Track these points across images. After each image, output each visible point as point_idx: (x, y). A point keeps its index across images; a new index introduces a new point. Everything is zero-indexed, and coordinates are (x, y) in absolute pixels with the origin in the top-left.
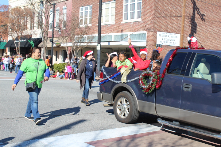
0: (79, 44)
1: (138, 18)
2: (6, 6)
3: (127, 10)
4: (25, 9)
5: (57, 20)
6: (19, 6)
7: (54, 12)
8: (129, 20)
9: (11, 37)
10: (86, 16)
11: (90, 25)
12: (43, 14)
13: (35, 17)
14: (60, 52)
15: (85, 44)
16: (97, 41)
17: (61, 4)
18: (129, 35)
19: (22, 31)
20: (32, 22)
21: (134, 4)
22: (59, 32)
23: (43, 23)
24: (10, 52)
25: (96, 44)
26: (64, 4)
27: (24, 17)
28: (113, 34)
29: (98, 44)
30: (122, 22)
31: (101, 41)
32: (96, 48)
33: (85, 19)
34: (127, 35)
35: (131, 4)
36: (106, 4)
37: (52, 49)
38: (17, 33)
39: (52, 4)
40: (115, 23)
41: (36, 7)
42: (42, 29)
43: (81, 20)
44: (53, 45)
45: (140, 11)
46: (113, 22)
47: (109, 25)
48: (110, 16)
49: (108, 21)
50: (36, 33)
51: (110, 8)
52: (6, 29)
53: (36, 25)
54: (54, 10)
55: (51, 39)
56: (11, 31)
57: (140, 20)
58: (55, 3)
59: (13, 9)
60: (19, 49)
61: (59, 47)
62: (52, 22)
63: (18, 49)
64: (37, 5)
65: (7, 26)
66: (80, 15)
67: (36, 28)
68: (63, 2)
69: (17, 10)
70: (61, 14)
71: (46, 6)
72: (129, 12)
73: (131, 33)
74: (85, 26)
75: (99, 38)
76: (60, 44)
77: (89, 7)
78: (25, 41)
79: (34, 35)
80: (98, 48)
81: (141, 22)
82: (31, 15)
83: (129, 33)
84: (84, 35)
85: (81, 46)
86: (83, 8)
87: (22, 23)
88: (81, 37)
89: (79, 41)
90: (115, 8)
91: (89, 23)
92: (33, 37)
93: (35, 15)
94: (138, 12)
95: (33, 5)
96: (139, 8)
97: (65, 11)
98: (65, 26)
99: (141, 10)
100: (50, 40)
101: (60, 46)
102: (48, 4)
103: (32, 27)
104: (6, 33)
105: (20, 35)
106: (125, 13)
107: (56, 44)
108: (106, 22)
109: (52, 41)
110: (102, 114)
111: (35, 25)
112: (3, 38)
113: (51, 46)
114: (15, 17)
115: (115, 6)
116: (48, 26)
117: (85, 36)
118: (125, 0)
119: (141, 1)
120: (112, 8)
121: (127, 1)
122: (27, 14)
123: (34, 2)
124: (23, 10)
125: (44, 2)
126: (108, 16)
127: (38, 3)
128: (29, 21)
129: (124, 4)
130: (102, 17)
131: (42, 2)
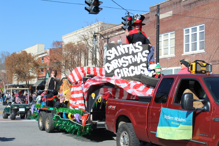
1: (200, 49)
2: (59, 42)
3: (188, 41)
4: (78, 44)
6: (73, 41)
8: (191, 52)
9: (64, 74)
13: (89, 53)
17: (116, 38)
20: (86, 58)
21: (196, 34)
23: (97, 59)
26: (119, 38)
27: (78, 53)
28: (173, 68)
30: (182, 55)
35: (192, 34)
36: (164, 35)
39: (106, 38)
40: (175, 56)
41: (89, 42)
45: (203, 41)
46: (173, 55)
47: (168, 58)
48: (169, 48)
49: (167, 54)
51: (169, 40)
52: (59, 66)
53: (90, 61)
56: (64, 68)
57: (203, 51)
58: (109, 36)
59: (66, 45)
64: (91, 40)
65: (60, 63)
67: (90, 65)
68: (118, 35)
69: (70, 46)
71: (100, 40)
72: (190, 43)
81: (205, 53)
82: (84, 51)
87: (75, 59)
90: (174, 39)
93: (89, 50)
94: (200, 42)
95: (86, 40)
96: (201, 38)
99: (204, 40)
102: (102, 38)
103: (86, 64)
104: (59, 71)
106: (186, 45)
108: (165, 54)
111: (89, 61)
114: (68, 54)
115: (174, 37)
116: (103, 62)
118: (185, 30)
119: (204, 31)
120: (171, 39)
121: (188, 31)
122: (81, 49)
123: (87, 37)
124: (76, 46)
125: (98, 37)
126: (167, 48)
127: (92, 38)
128: (83, 57)
129: (185, 35)
130: (160, 50)
131: (95, 36)
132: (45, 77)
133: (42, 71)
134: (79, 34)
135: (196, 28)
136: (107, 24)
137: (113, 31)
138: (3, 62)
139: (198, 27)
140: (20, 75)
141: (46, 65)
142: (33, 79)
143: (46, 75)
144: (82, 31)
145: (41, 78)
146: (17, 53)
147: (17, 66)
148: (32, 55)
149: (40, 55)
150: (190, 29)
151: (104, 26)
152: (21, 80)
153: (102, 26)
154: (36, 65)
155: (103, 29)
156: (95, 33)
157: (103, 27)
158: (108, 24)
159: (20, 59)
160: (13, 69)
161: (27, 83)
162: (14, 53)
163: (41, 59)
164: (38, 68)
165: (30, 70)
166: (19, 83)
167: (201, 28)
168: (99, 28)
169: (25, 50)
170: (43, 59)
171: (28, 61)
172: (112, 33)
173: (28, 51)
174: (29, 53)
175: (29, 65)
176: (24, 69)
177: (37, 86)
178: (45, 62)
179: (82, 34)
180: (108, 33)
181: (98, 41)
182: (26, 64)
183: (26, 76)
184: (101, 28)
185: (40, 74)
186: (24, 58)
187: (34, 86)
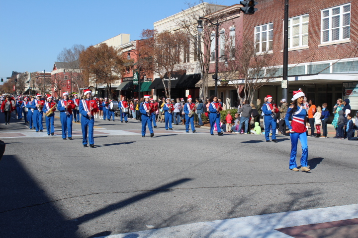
0: (254, 81)
1: (345, 36)
2: (150, 31)
3: (327, 26)
4: (176, 34)
5: (222, 47)
6: (169, 29)
7: (217, 36)
8: (331, 42)
9: (158, 74)
10: (264, 39)
11: (271, 52)
12: (202, 40)
13: (190, 44)
14: (227, 94)
15: (264, 81)
16: (282, 75)
17: (227, 24)
18: (331, 64)
19: (173, 65)
20: (187, 52)
21: (339, 16)
22: (226, 64)
23: (202, 53)
24: (157, 96)
25: (281, 79)
26: (232, 24)
27: (176, 46)
28: (306, 64)
29: (284, 79)
30: (319, 46)
31: (288, 75)
32: (281, 86)
33: (263, 43)
34: (328, 64)
35: (333, 18)
36: (294, 19)
37: (215, 89)
38: (166, 68)
39: (215, 25)
40: (308, 47)
41: (192, 30)
42: (200, 61)
43: (258, 46)
44: (216, 83)
45: (348, 27)
46: (306, 46)
47: (299, 51)
48: (301, 37)
49: (297, 45)
50: (192, 67)
51: (301, 26)
52: (152, 63)
53: (192, 56)
54: (217, 33)
55: (214, 74)
56: (157, 65)
57: (348, 40)
58: (219, 21)
59: (160, 35)
60: (169, 91)
61: (225, 85)
62: (215, 51)
63: (167, 91)
65: (152, 58)
66: (255, 38)
67: (192, 61)
68: (230, 20)
69: (165, 36)
70: (227, 39)
71: (205, 28)
72: (330, 29)
73: (335, 61)
74: (263, 53)
75: (285, 70)
76: (228, 81)
77: (268, 26)
78: (177, 79)
79: (190, 70)
80: (284, 85)
81: (351, 43)
82: (184, 43)
83: (331, 62)
84: (262, 67)
85: (258, 83)
86: (259, 28)
87: (172, 54)
88: (258, 71)
89: (256, 75)
90: (308, 26)
91: (270, 50)
92: (188, 73)
93: (190, 41)
94: (345, 28)
95: (187, 27)
96: (346, 22)
97: (232, 34)
98: (233, 56)
99: (349, 25)
100: (213, 76)
101: (227, 84)
102: (209, 24)
103: (187, 59)
104: (151, 70)
105: (170, 70)
106: (324, 32)
107: (221, 81)
108: (294, 46)
109: (215, 78)
110: (297, 185)
111: (190, 56)
112: (147, 76)
113: (214, 85)
114: (162, 47)
115: (308, 22)
116: (210, 57)
117: (264, 68)
118: (324, 12)
119: (350, 12)
120: (303, 24)
121: (327, 13)
122: (180, 40)
123: (188, 23)
124: (173, 36)
125: (203, 23)
126: (298, 37)
127: (194, 24)
128: (182, 51)
129: (323, 18)
130: (289, 40)
131: (200, 22)
132: (133, 77)
133: (128, 70)
134: (176, 20)
135: (339, 8)
136: (214, 5)
137: (224, 15)
138: (76, 59)
139: (341, 7)
140: (99, 76)
141: (133, 62)
142: (116, 81)
143: (134, 75)
144: (182, 15)
145: (126, 80)
146: (95, 46)
147: (95, 64)
148: (115, 49)
149: (124, 48)
150: (330, 10)
151: (212, 8)
152: (101, 83)
153: (209, 8)
154: (120, 62)
155: (210, 12)
156: (200, 18)
157: (209, 10)
158: (216, 5)
159: (98, 54)
160: (90, 68)
161: (108, 86)
162: (90, 47)
163: (126, 54)
164: (122, 65)
165: (112, 69)
166: (98, 85)
167: (346, 8)
168: (205, 10)
169: (105, 42)
170: (129, 54)
171: (109, 57)
172: (222, 17)
173: (110, 43)
174: (111, 46)
175: (110, 62)
176: (104, 67)
177: (120, 89)
178: (132, 57)
179: (182, 19)
180: (217, 18)
181: (204, 28)
182: (106, 61)
183: (107, 76)
184: (207, 11)
185: (125, 74)
186: (103, 53)
187: (117, 89)
